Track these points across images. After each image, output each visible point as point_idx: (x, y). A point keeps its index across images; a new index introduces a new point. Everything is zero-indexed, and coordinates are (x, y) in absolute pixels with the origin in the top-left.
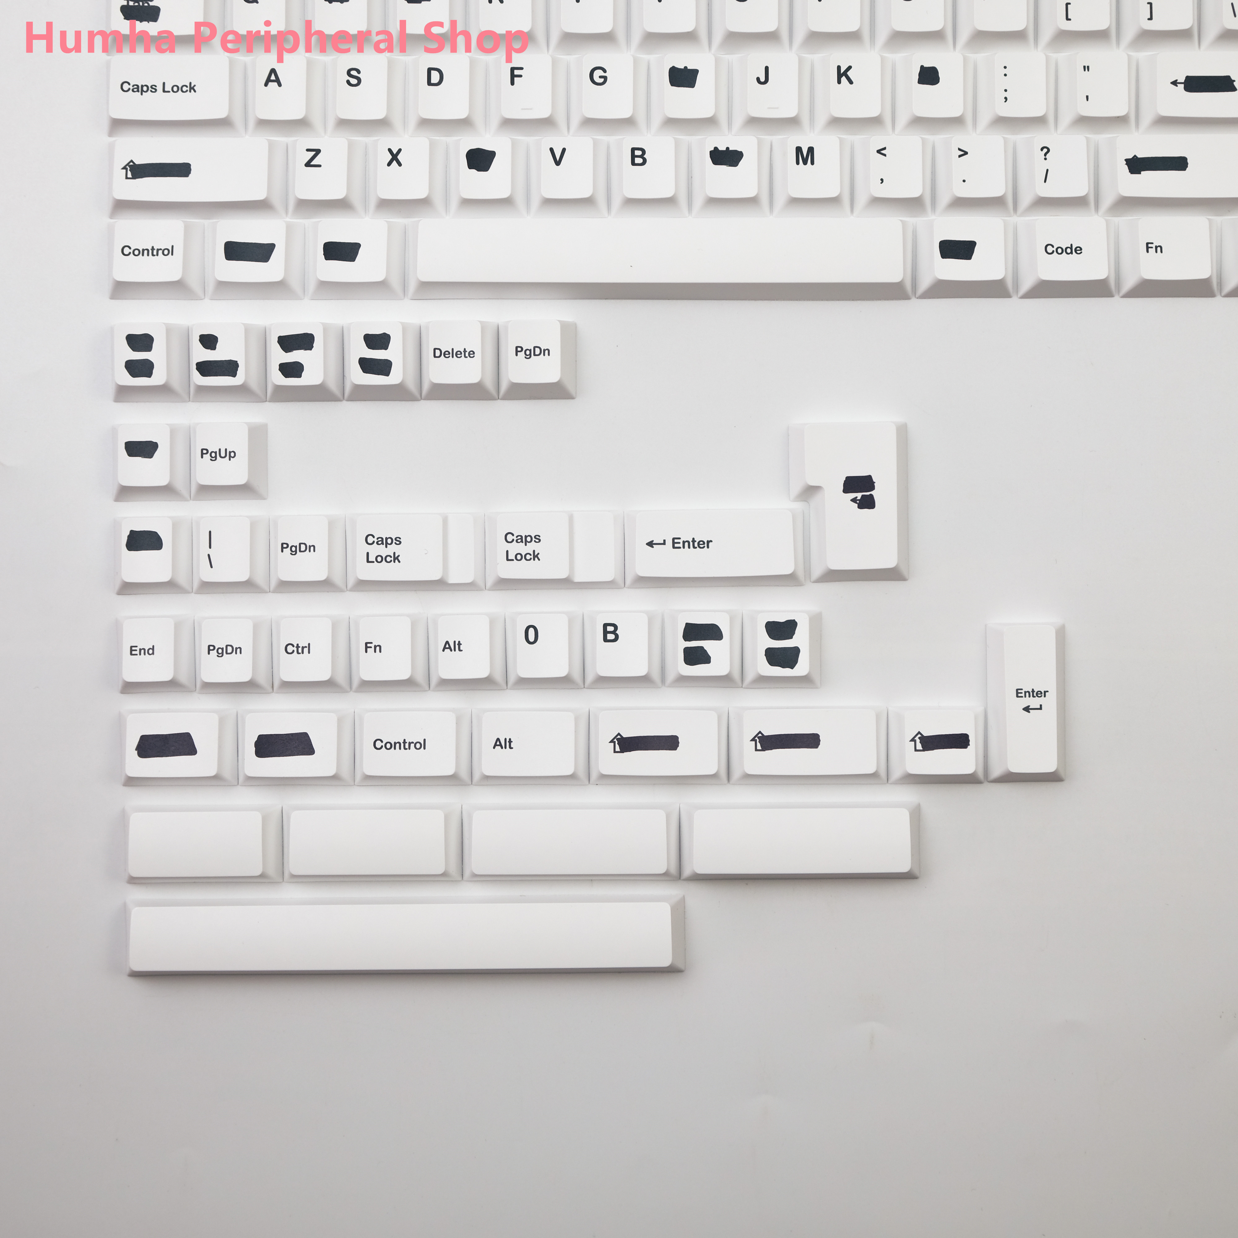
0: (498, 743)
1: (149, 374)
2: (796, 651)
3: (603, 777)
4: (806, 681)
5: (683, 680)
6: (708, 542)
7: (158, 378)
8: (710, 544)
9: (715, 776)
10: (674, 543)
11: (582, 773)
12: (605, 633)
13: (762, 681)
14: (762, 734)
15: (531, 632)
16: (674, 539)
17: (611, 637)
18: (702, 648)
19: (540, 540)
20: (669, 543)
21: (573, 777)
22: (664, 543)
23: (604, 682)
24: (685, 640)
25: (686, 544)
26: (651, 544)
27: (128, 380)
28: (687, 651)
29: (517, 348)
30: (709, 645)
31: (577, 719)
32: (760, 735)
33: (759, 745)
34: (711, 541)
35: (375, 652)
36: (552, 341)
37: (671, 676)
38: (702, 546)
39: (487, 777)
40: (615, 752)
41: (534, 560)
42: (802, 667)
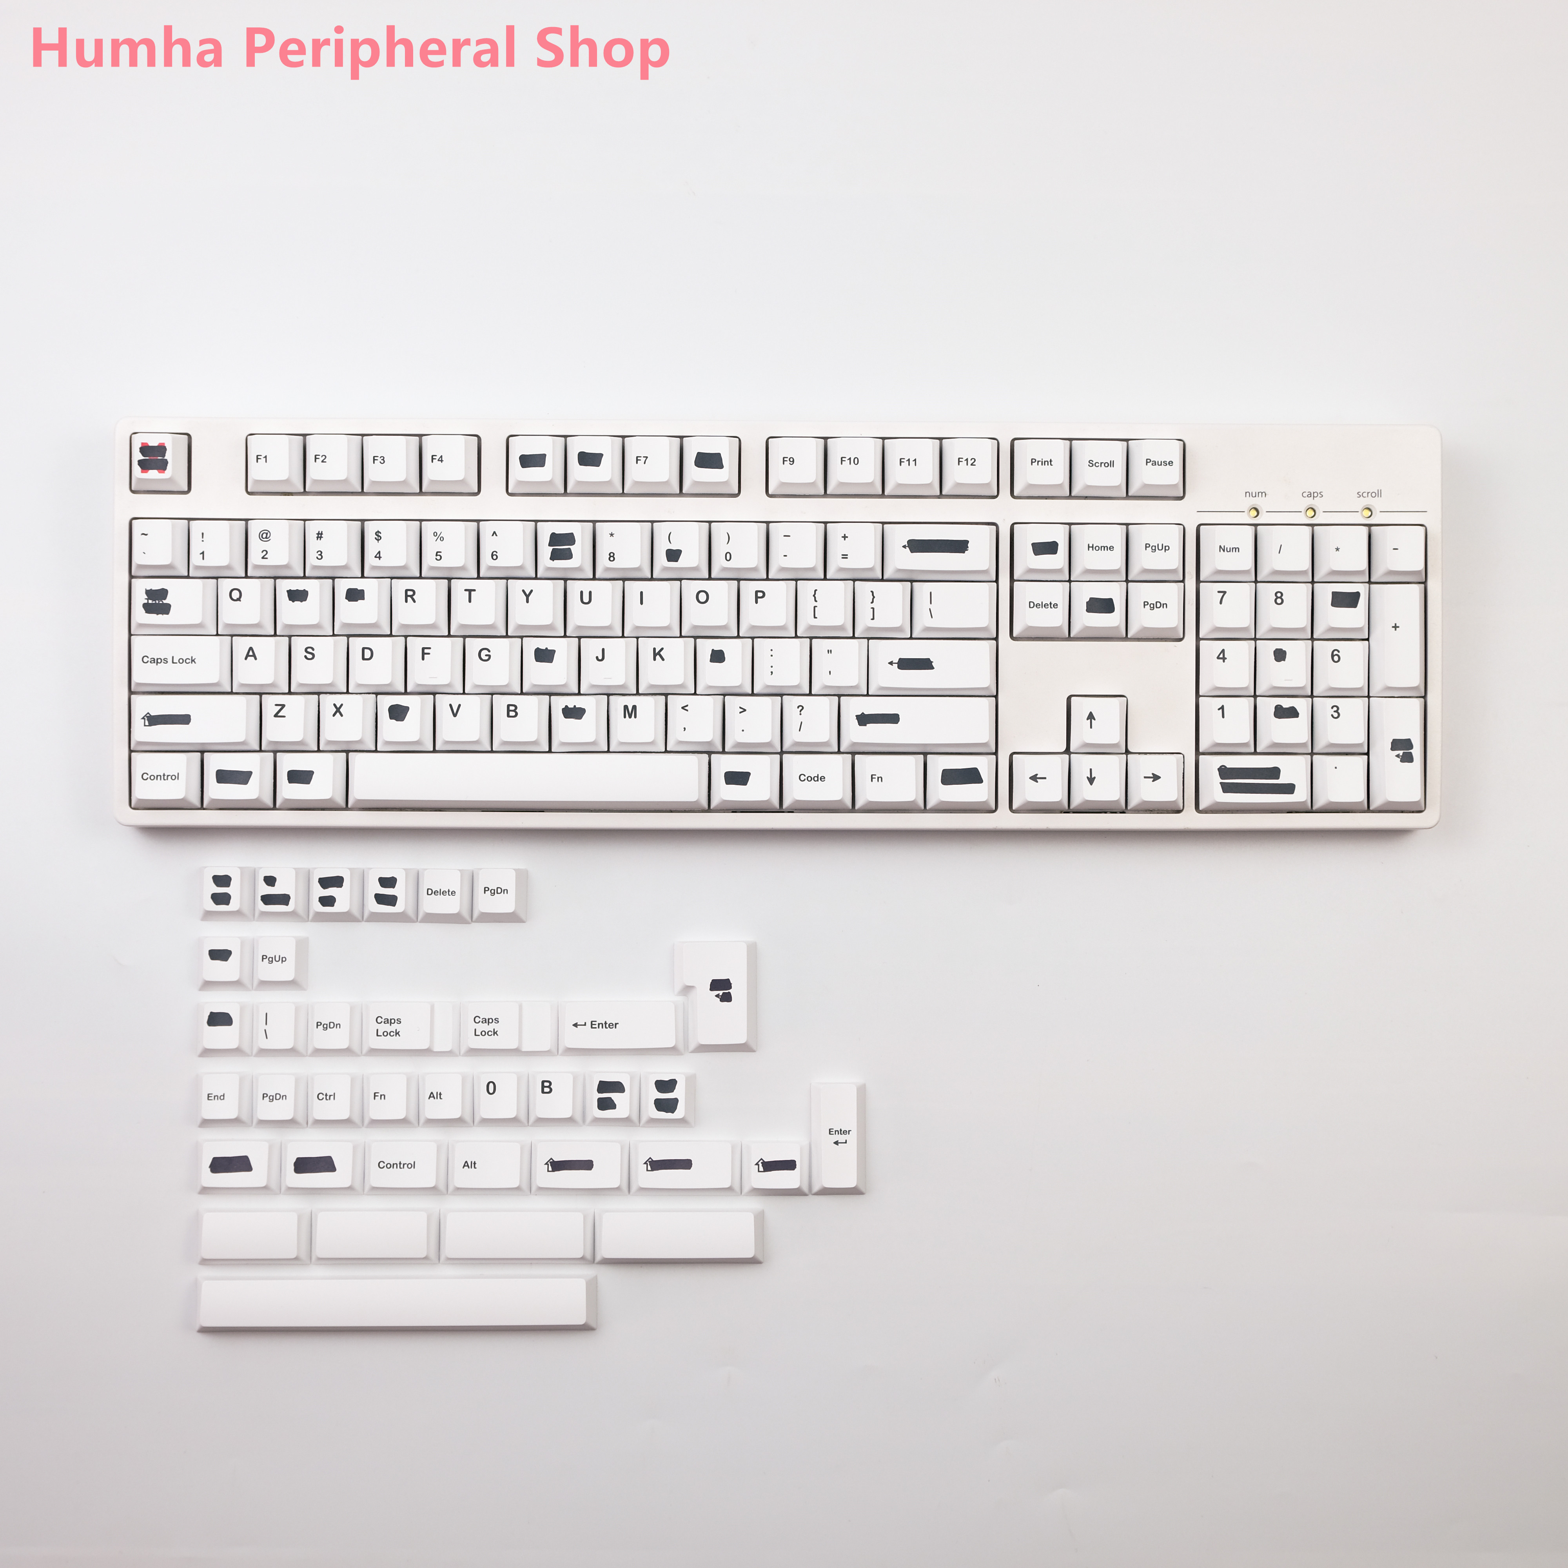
0: (466, 1164)
1: (228, 903)
2: (675, 1101)
3: (540, 1189)
4: (683, 1121)
5: (597, 1120)
6: (616, 1024)
7: (234, 905)
8: (617, 1025)
9: (618, 1189)
10: (592, 1024)
11: (525, 1186)
12: (543, 1087)
13: (652, 1121)
14: (651, 1159)
15: (491, 1086)
16: (592, 1022)
17: (547, 1090)
18: (610, 1098)
19: (498, 1022)
20: (589, 1024)
21: (518, 1189)
22: (585, 1025)
23: (542, 1121)
24: (599, 1093)
25: (601, 1025)
26: (576, 1025)
27: (211, 906)
28: (600, 1100)
29: (485, 888)
30: (614, 1096)
31: (522, 1149)
32: (650, 1160)
33: (649, 1167)
34: (618, 1023)
35: (381, 1099)
36: (509, 883)
37: (589, 1119)
38: (611, 1027)
39: (458, 1189)
40: (548, 1171)
41: (494, 1035)
42: (679, 1113)
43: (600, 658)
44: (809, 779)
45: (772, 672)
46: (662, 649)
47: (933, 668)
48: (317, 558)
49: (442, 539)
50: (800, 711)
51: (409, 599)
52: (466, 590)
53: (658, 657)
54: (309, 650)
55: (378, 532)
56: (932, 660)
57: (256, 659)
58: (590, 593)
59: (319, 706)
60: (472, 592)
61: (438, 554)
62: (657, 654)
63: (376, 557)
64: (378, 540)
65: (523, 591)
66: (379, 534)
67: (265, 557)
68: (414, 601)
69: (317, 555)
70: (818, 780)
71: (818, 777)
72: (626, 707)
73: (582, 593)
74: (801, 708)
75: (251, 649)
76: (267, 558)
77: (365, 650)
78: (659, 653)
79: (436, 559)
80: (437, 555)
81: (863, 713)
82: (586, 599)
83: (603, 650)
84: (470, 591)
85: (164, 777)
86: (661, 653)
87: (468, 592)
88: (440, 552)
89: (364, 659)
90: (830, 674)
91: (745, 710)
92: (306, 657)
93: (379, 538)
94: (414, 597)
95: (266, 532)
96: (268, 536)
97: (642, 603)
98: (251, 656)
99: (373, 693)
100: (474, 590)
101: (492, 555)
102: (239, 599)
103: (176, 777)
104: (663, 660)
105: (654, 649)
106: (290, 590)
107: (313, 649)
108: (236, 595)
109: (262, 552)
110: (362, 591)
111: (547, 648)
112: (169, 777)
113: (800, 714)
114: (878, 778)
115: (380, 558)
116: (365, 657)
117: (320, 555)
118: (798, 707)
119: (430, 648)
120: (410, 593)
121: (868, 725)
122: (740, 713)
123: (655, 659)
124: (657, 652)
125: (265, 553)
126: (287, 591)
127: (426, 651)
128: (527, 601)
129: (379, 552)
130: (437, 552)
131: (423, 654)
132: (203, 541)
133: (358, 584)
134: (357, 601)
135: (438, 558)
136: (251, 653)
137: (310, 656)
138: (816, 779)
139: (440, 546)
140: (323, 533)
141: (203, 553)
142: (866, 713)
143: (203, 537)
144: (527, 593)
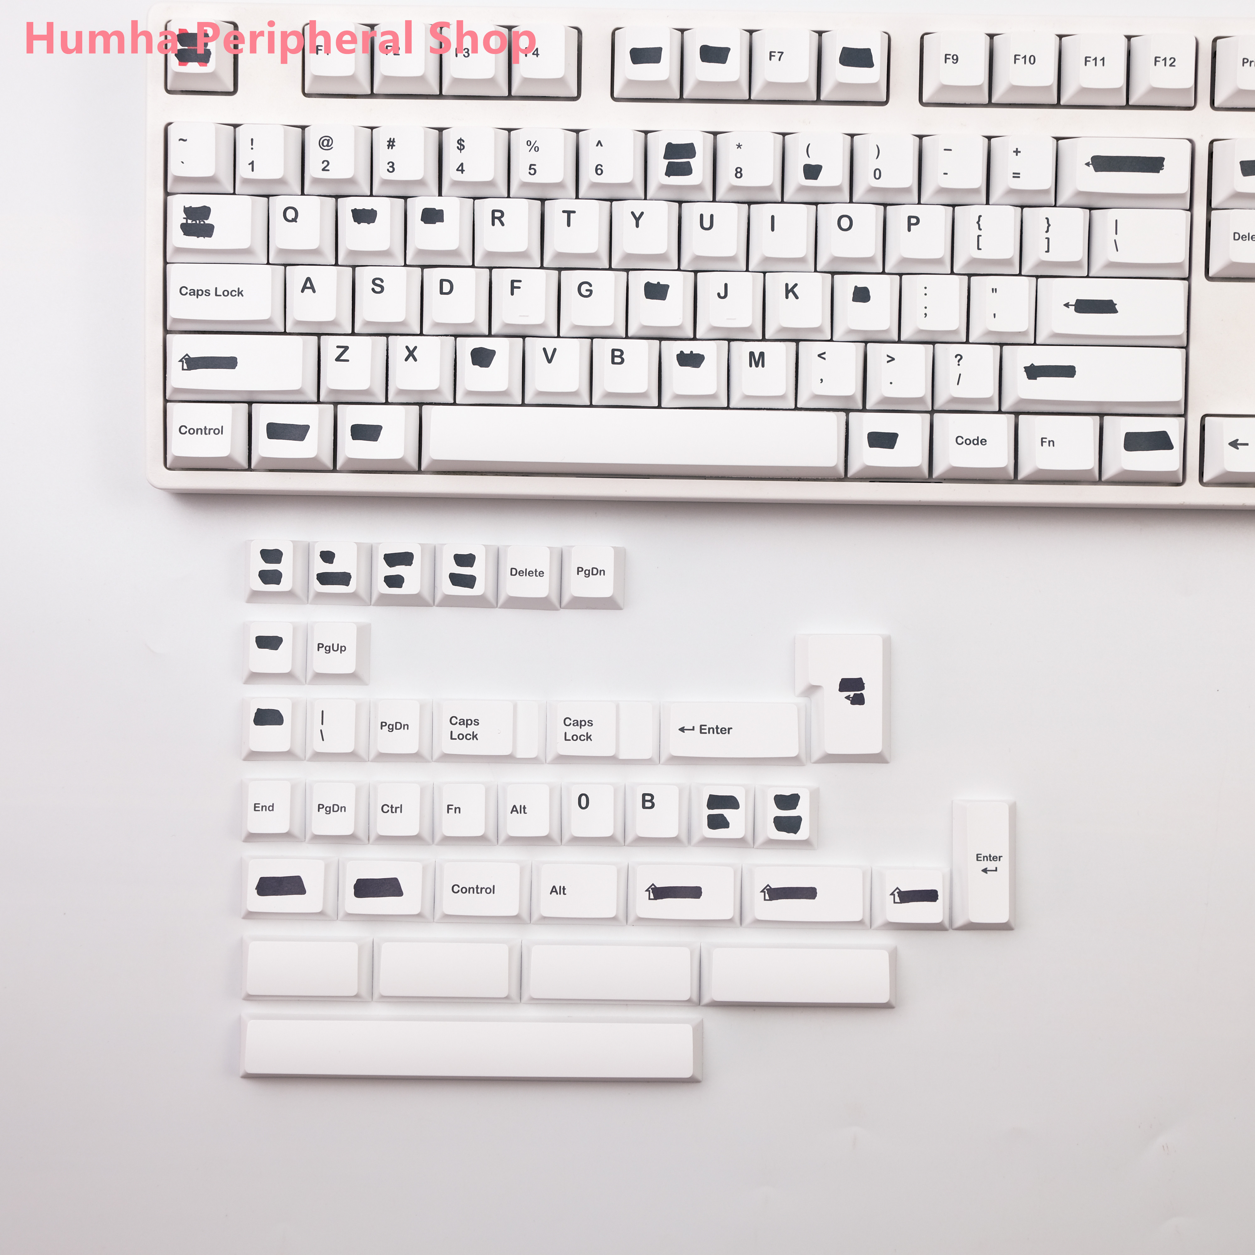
0: (554, 890)
1: (278, 582)
2: (798, 819)
3: (640, 919)
4: (806, 843)
5: (706, 841)
6: (729, 729)
7: (285, 585)
8: (731, 730)
9: (731, 920)
10: (701, 729)
11: (622, 917)
12: (644, 801)
13: (771, 843)
14: (770, 887)
15: (584, 799)
16: (701, 726)
17: (648, 804)
18: (722, 815)
19: (592, 725)
20: (697, 729)
21: (614, 919)
22: (693, 729)
23: (641, 841)
24: (709, 809)
25: (711, 730)
26: (682, 730)
27: (259, 585)
28: (710, 817)
29: (578, 568)
30: (727, 813)
31: (619, 871)
32: (768, 888)
33: (767, 895)
34: (731, 728)
35: (455, 812)
36: (607, 563)
37: (696, 838)
38: (723, 732)
39: (545, 918)
40: (650, 899)
41: (587, 740)
42: (803, 833)
43: (722, 295)
44: (968, 442)
45: (926, 314)
46: (796, 285)
47: (1115, 311)
48: (388, 170)
49: (537, 149)
50: (959, 361)
51: (497, 221)
52: (564, 212)
53: (791, 294)
54: (378, 282)
55: (461, 139)
56: (1115, 303)
57: (314, 291)
58: (712, 216)
59: (387, 350)
60: (571, 214)
61: (532, 167)
62: (790, 291)
63: (458, 170)
64: (461, 150)
65: (633, 213)
66: (462, 143)
67: (326, 169)
68: (503, 224)
69: (388, 167)
70: (978, 444)
71: (978, 440)
72: (752, 354)
73: (702, 216)
74: (959, 357)
75: (308, 279)
76: (328, 170)
77: (444, 282)
78: (792, 290)
79: (530, 173)
80: (530, 169)
81: (1032, 364)
82: (707, 224)
83: (726, 285)
84: (569, 213)
85: (205, 431)
86: (794, 290)
87: (566, 214)
88: (535, 165)
89: (442, 293)
90: (995, 317)
91: (893, 359)
92: (373, 290)
93: (462, 147)
94: (502, 219)
95: (328, 138)
96: (330, 144)
97: (773, 229)
98: (308, 288)
99: (451, 336)
100: (574, 212)
101: (597, 170)
102: (294, 220)
103: (219, 431)
104: (797, 297)
105: (787, 285)
106: (355, 209)
107: (382, 281)
108: (291, 214)
109: (323, 163)
110: (441, 212)
111: (659, 283)
112: (212, 431)
113: (959, 365)
114: (1049, 442)
115: (462, 171)
116: (444, 291)
117: (392, 167)
118: (956, 357)
119: (520, 281)
120: (498, 214)
121: (1038, 378)
122: (888, 362)
123: (787, 297)
124: (789, 288)
125: (326, 163)
126: (352, 210)
127: (516, 284)
128: (637, 226)
129: (462, 165)
130: (531, 165)
131: (513, 288)
132: (252, 149)
133: (435, 203)
134: (435, 223)
135: (532, 171)
136: (308, 285)
137: (378, 289)
138: (976, 442)
139: (533, 157)
140: (395, 140)
141: (252, 163)
142: (1036, 365)
143: (252, 145)
144: (637, 216)
